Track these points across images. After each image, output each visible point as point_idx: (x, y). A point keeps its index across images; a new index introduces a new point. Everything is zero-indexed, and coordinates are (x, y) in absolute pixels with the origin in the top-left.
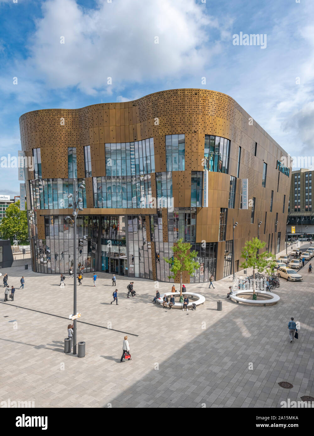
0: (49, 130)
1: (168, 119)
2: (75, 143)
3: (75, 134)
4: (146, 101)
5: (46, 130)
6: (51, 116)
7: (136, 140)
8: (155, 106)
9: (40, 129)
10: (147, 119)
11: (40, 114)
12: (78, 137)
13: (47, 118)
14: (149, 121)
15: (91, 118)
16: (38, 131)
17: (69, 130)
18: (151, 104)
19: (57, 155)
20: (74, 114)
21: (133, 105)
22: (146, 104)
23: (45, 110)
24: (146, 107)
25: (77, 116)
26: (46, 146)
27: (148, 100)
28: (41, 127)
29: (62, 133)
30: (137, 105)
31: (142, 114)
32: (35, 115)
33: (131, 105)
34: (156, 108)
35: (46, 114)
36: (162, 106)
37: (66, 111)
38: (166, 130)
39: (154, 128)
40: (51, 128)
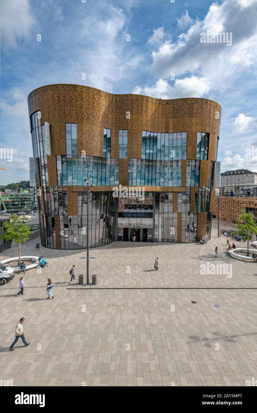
0: (88, 107)
1: (201, 121)
2: (110, 125)
3: (110, 117)
4: (181, 103)
5: (85, 107)
6: (91, 94)
7: (167, 132)
8: (191, 109)
9: (78, 105)
10: (181, 117)
11: (79, 90)
12: (114, 120)
13: (87, 95)
14: (184, 118)
15: (131, 106)
16: (75, 105)
17: (106, 112)
18: (187, 106)
19: (95, 134)
20: (111, 98)
21: (167, 104)
22: (181, 105)
23: (85, 87)
24: (181, 107)
25: (114, 101)
26: (84, 123)
27: (184, 102)
28: (78, 103)
29: (100, 113)
30: (171, 104)
31: (175, 111)
32: (73, 89)
33: (165, 103)
34: (192, 110)
35: (85, 91)
36: (196, 109)
37: (104, 94)
38: (198, 128)
39: (188, 125)
40: (90, 106)
